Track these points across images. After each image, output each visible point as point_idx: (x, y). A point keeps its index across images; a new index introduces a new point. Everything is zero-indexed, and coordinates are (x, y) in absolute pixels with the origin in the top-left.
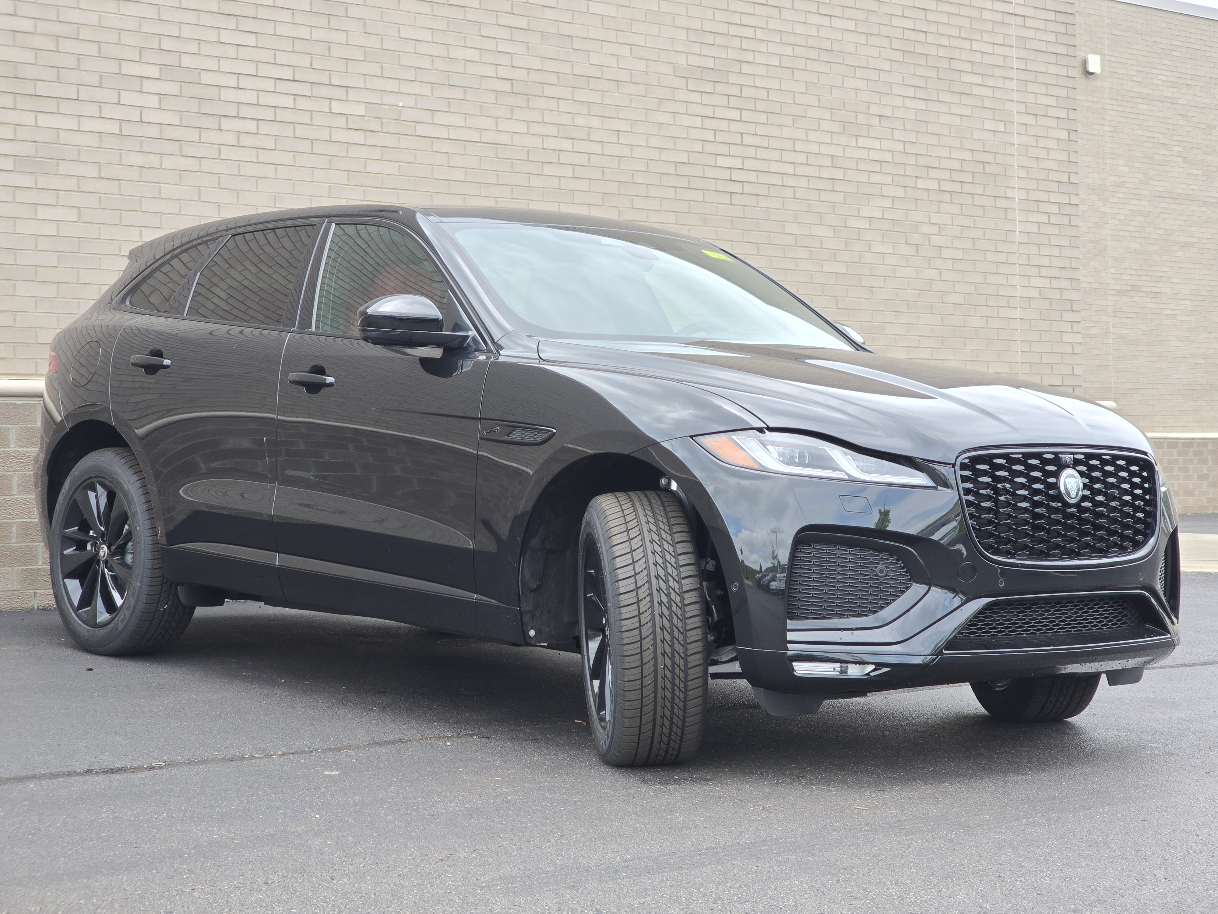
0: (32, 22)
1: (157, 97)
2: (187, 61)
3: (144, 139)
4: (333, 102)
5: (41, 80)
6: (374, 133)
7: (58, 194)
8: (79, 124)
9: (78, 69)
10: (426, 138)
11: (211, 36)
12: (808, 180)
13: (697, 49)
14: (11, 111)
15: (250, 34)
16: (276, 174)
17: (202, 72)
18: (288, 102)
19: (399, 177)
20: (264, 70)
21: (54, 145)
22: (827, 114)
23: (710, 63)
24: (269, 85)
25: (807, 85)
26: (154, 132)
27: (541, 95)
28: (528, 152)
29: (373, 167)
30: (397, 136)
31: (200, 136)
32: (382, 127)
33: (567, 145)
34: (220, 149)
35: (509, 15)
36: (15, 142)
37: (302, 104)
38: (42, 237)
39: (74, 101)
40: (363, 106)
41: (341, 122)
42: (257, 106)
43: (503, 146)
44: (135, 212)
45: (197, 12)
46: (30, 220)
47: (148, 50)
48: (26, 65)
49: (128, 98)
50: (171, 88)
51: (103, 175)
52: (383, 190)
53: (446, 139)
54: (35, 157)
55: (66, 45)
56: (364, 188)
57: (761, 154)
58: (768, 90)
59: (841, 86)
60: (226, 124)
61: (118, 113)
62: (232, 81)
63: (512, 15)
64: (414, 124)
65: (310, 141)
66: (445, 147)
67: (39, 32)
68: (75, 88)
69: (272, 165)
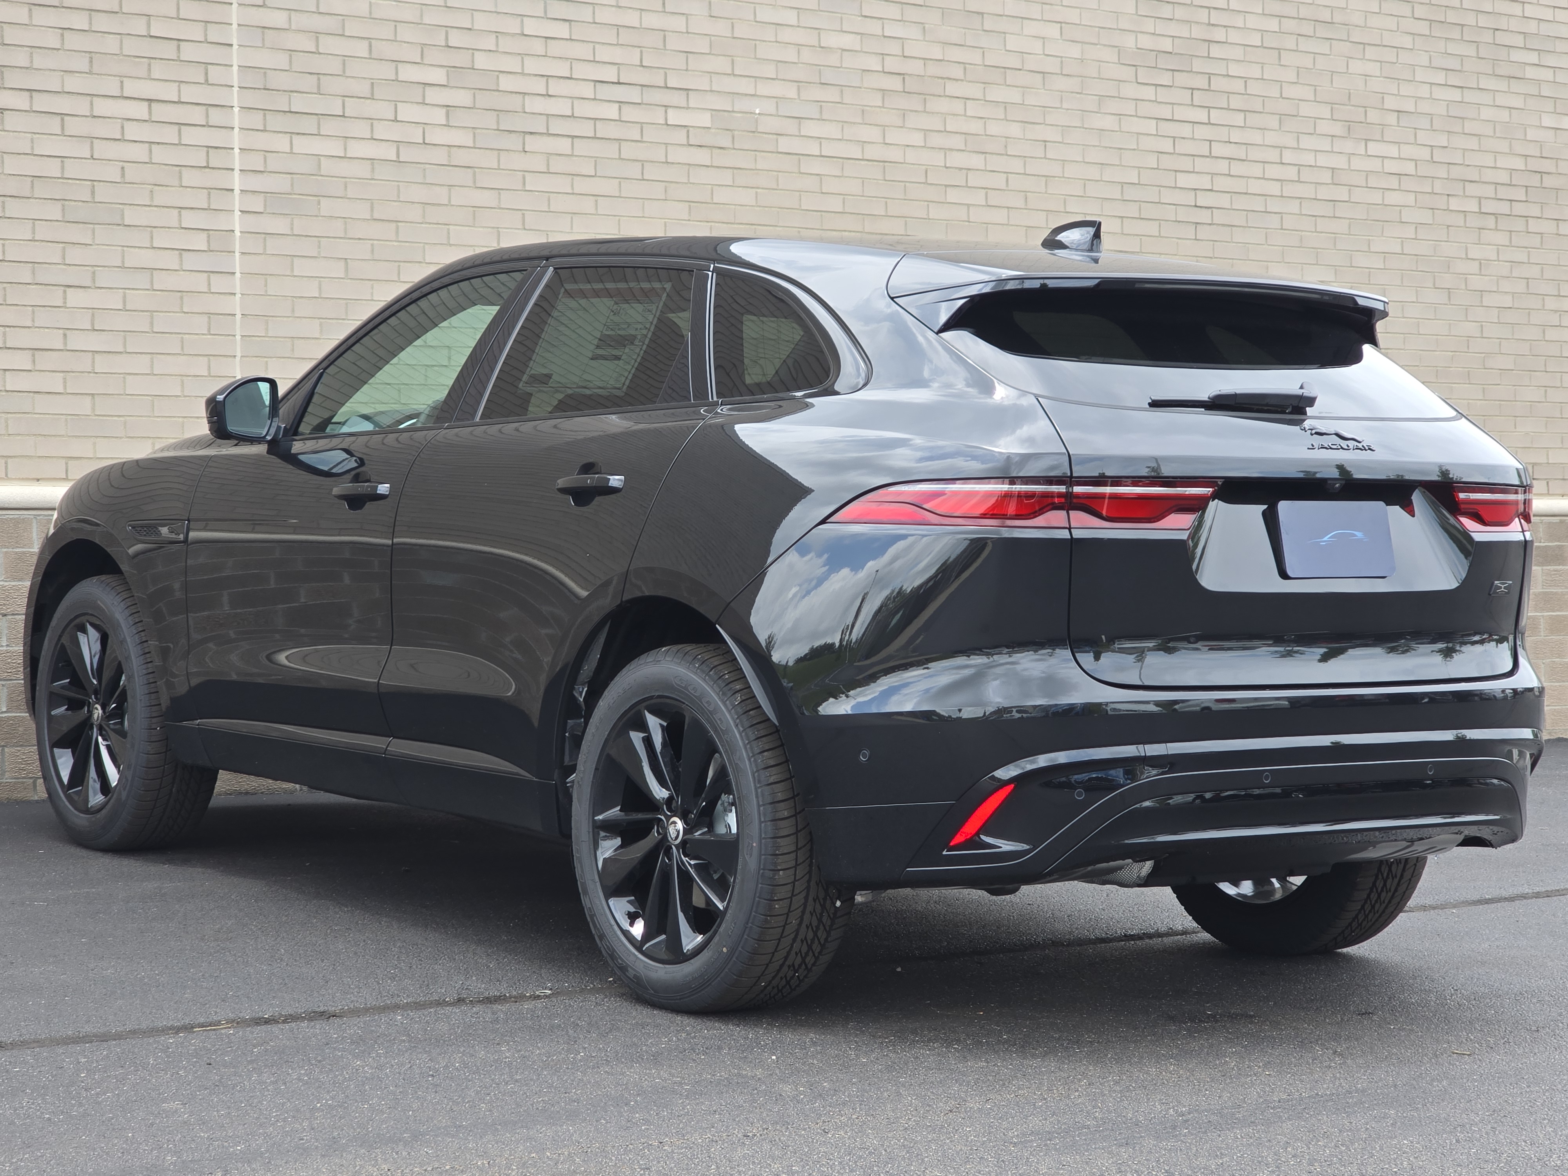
0: (285, 14)
1: (444, 110)
2: (481, 61)
3: (427, 166)
4: (670, 111)
5: (296, 92)
6: (722, 151)
7: (319, 242)
8: (345, 149)
9: (343, 75)
10: (791, 156)
11: (513, 26)
12: (1301, 203)
13: (1149, 26)
14: (259, 133)
15: (562, 22)
17: (501, 76)
18: (612, 111)
19: (756, 208)
20: (581, 71)
21: (314, 177)
22: (1325, 112)
23: (1166, 45)
24: (587, 90)
25: (1298, 71)
26: (439, 157)
27: (943, 94)
28: (926, 172)
29: (721, 196)
30: (753, 153)
31: (499, 161)
32: (734, 142)
33: (976, 161)
34: (524, 177)
36: (265, 174)
37: (630, 114)
38: (300, 300)
39: (339, 118)
40: (708, 115)
41: (680, 137)
42: (572, 119)
43: (893, 164)
44: (417, 264)
46: (284, 278)
47: (431, 47)
48: (278, 72)
49: (407, 112)
50: (462, 98)
51: (376, 216)
53: (817, 156)
54: (291, 194)
55: (329, 45)
57: (1237, 168)
58: (1246, 80)
59: (1345, 71)
60: (532, 143)
61: (395, 133)
62: (539, 86)
64: (775, 136)
65: (640, 164)
66: (816, 167)
67: (293, 27)
68: (339, 101)
69: (591, 197)
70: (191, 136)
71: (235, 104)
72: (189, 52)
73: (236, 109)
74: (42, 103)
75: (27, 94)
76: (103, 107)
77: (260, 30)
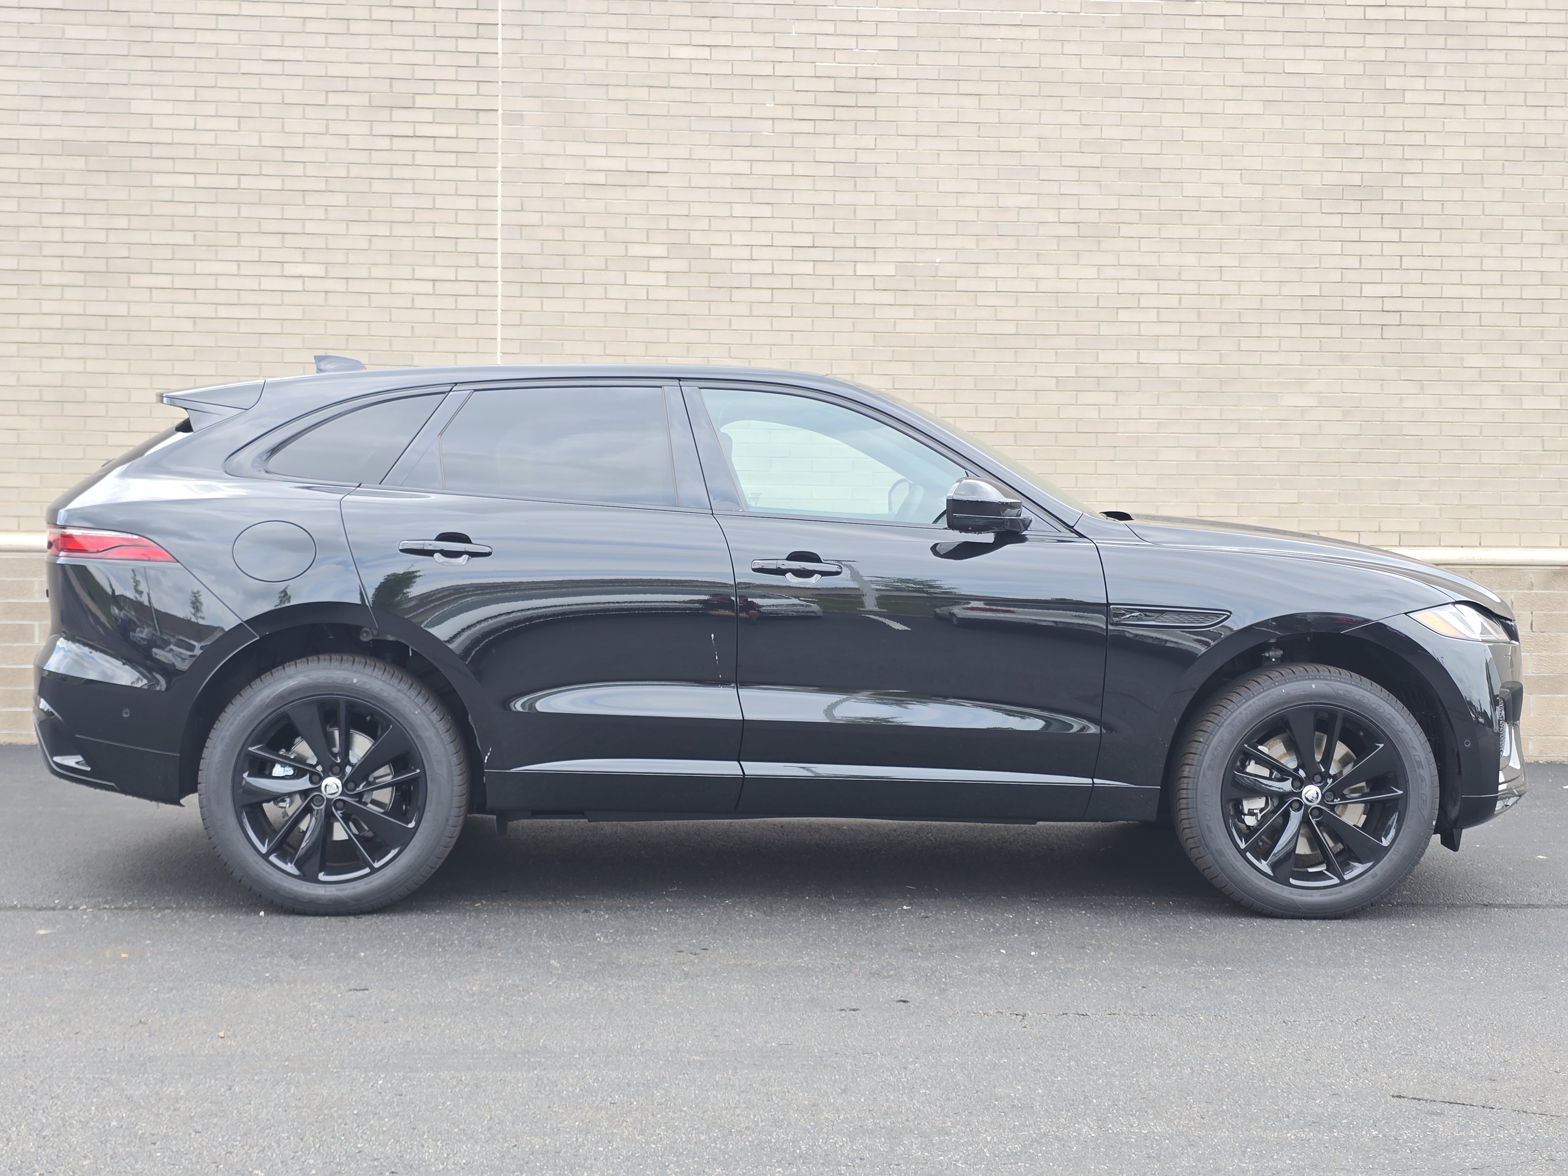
0: (538, 215)
1: (665, 275)
2: (696, 238)
3: (650, 315)
4: (858, 265)
5: (546, 268)
6: (905, 292)
8: (584, 306)
9: (583, 254)
10: (967, 293)
11: (724, 211)
12: (1503, 303)
13: (1337, 165)
15: (765, 205)
16: (792, 340)
17: (712, 247)
18: (808, 268)
20: (779, 240)
21: (560, 327)
22: (1537, 223)
23: (1356, 179)
24: (787, 254)
25: (1504, 191)
26: (661, 308)
27: (1117, 236)
28: (1098, 298)
29: (902, 327)
30: (931, 293)
31: (710, 310)
32: (915, 285)
33: (1150, 287)
34: (730, 320)
35: (1076, 154)
36: (521, 327)
37: (822, 269)
39: (579, 285)
40: (893, 265)
41: (868, 284)
42: (772, 275)
45: (708, 190)
47: (655, 230)
48: (532, 255)
49: (633, 278)
50: (680, 265)
51: (608, 352)
52: (916, 349)
54: (541, 340)
55: (572, 234)
56: (892, 348)
57: (1428, 277)
58: (1443, 202)
59: (1560, 187)
60: (737, 295)
61: (624, 293)
62: (745, 253)
63: (1080, 154)
64: (954, 279)
65: (831, 306)
66: (992, 300)
67: (545, 223)
68: (580, 273)
69: (788, 333)
70: (463, 303)
71: (499, 279)
72: (463, 246)
73: (500, 283)
74: (354, 286)
75: (344, 280)
76: (398, 287)
77: (519, 227)
